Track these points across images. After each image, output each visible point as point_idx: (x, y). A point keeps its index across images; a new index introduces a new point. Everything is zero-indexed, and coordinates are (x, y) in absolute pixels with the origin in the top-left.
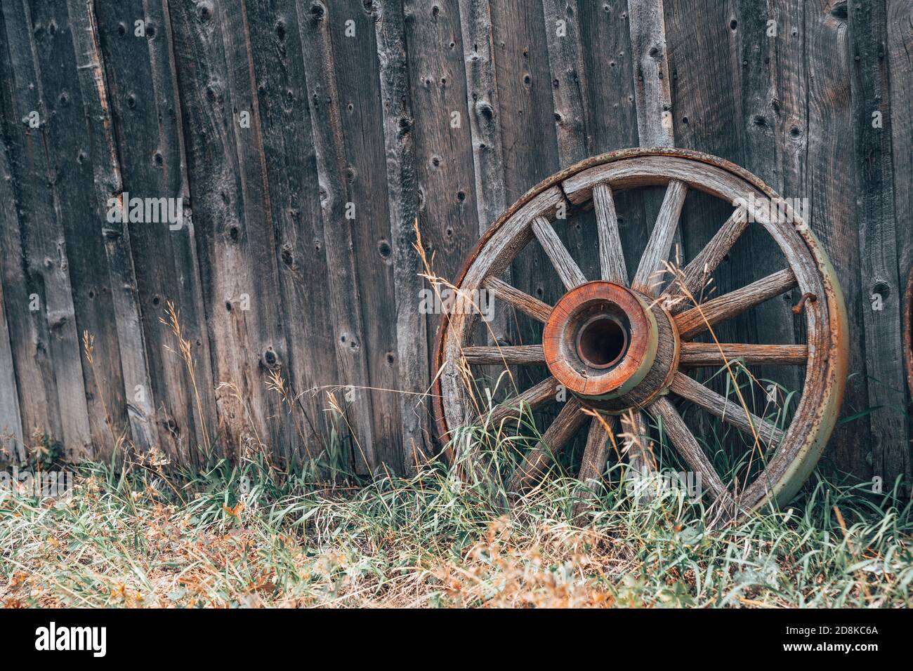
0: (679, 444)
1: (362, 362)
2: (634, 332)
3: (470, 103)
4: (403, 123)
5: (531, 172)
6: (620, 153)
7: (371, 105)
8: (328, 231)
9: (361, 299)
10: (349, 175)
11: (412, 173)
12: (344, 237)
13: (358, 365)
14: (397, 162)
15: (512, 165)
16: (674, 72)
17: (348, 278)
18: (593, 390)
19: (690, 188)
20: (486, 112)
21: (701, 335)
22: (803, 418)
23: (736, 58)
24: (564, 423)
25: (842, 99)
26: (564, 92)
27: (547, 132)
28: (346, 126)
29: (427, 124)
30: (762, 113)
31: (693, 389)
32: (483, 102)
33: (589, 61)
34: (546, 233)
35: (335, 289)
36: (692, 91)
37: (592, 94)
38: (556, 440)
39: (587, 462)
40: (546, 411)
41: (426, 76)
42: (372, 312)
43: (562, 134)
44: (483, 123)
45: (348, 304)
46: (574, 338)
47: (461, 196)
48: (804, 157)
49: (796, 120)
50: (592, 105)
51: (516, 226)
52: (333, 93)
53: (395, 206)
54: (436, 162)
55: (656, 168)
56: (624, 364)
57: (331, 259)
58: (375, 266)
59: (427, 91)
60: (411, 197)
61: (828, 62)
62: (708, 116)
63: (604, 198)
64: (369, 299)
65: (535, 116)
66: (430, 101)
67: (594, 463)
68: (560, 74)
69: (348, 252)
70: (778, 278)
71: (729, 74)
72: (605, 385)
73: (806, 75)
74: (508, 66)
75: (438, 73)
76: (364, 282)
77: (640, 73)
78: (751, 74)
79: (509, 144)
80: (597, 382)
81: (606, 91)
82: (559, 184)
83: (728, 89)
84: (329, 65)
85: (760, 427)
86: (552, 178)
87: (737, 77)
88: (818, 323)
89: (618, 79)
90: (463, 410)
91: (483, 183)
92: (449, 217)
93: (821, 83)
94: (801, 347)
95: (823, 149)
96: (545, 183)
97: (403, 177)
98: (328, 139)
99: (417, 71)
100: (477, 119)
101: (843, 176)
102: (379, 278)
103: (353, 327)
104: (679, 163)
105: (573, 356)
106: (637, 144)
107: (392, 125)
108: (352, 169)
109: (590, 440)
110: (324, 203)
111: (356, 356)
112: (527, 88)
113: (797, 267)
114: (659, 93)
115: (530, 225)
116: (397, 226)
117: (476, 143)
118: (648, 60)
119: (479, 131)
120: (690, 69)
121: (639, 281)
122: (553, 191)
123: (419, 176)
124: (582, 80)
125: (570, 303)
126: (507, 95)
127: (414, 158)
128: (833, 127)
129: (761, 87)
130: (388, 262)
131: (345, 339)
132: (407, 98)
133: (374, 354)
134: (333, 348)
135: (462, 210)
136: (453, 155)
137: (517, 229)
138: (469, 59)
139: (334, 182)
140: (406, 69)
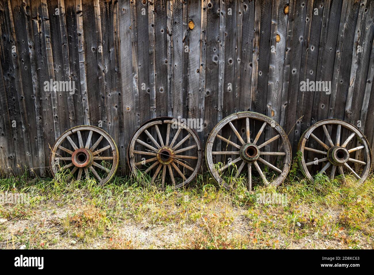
0: (94, 173)
1: (31, 157)
2: (87, 157)
3: (53, 115)
4: (40, 117)
5: (65, 126)
6: (82, 126)
7: (33, 114)
8: (24, 135)
9: (31, 147)
10: (28, 125)
11: (42, 125)
12: (28, 136)
13: (30, 158)
14: (39, 124)
15: (61, 125)
16: (90, 113)
17: (28, 143)
18: (81, 166)
19: (94, 132)
20: (56, 117)
21: (97, 155)
22: (113, 168)
23: (100, 112)
24: (74, 170)
25: (117, 119)
26: (71, 114)
27: (68, 120)
28: (28, 117)
29: (44, 118)
30: (105, 120)
31: (96, 164)
32: (56, 115)
33: (75, 110)
34: (69, 138)
35: (26, 145)
36: (93, 116)
37: (76, 115)
38: (73, 173)
39: (78, 176)
40: (71, 168)
41: (44, 110)
42: (33, 149)
43: (71, 121)
44: (56, 118)
45: (28, 148)
46: (77, 158)
47: (51, 130)
48: (111, 127)
49: (110, 121)
50: (76, 117)
51: (64, 137)
52: (26, 111)
53: (38, 131)
54: (46, 124)
55: (88, 128)
56: (86, 162)
57: (25, 140)
58: (34, 141)
59: (45, 112)
60: (41, 130)
61: (114, 113)
62: (96, 120)
63: (79, 133)
64: (32, 146)
65: (65, 118)
66: (45, 114)
67: (80, 176)
68: (70, 112)
69: (28, 139)
70: (108, 147)
71: (99, 114)
72: (83, 166)
73: (111, 115)
74: (60, 109)
75: (47, 109)
76: (32, 144)
77: (84, 113)
78: (103, 114)
79: (61, 122)
80: (81, 165)
81: (78, 115)
82: (71, 130)
83: (99, 116)
84: (25, 107)
85: (107, 170)
86: (70, 129)
87: (100, 114)
88: (115, 154)
89: (80, 113)
90: (56, 168)
91: (56, 128)
92: (49, 133)
93: (113, 116)
94: (112, 157)
95: (114, 126)
96: (69, 130)
97: (40, 126)
98: (24, 119)
99: (42, 109)
100: (55, 118)
101: (116, 130)
102: (35, 143)
103: (29, 151)
104: (92, 128)
105: (77, 160)
106: (84, 124)
107: (38, 118)
108: (29, 124)
109: (79, 173)
110: (23, 130)
111: (30, 156)
112: (64, 113)
113: (111, 145)
114: (88, 116)
115: (66, 137)
116: (39, 135)
117: (55, 122)
118: (86, 111)
119: (55, 120)
120: (93, 112)
121: (86, 147)
122: (70, 131)
123: (43, 126)
124: (74, 113)
125: (76, 152)
126: (60, 114)
127: (42, 124)
128: (115, 123)
129: (104, 116)
130: (37, 140)
131: (28, 154)
132: (41, 113)
133: (33, 156)
134: (25, 155)
135: (52, 132)
136: (50, 123)
137: (64, 138)
138: (53, 108)
139: (25, 127)
140: (41, 109)
